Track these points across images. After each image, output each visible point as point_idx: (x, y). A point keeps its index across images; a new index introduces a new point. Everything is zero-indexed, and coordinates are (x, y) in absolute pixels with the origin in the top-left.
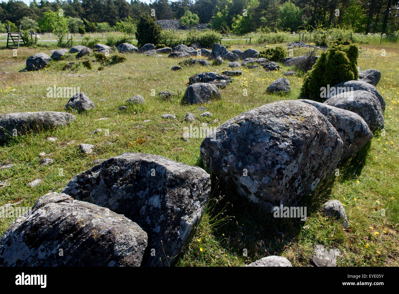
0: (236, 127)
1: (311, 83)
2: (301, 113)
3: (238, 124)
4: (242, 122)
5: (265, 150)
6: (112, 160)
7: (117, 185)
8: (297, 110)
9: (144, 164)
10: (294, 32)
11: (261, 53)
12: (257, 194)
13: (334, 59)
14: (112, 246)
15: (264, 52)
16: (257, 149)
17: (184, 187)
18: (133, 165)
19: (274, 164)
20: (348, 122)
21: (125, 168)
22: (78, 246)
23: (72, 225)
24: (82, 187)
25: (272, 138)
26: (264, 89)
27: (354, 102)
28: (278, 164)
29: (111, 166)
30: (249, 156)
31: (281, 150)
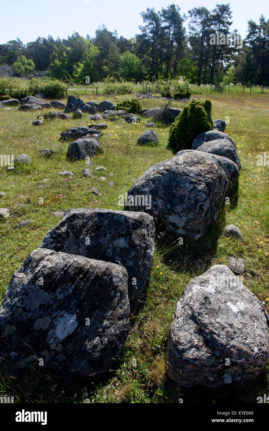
0: (159, 177)
1: (177, 134)
2: (205, 162)
3: (160, 174)
4: (164, 172)
5: (188, 193)
6: (75, 215)
7: (83, 235)
8: (201, 159)
9: (100, 215)
10: (138, 82)
11: (118, 105)
12: (184, 228)
13: (196, 113)
14: (111, 279)
15: (121, 104)
16: (181, 192)
17: (143, 228)
18: (91, 217)
19: (196, 202)
20: (226, 166)
21: (86, 220)
22: (89, 283)
23: (79, 268)
24: (56, 241)
25: (191, 183)
26: (135, 141)
27: (220, 149)
28: (199, 202)
29: (75, 220)
30: (175, 199)
31: (200, 191)
